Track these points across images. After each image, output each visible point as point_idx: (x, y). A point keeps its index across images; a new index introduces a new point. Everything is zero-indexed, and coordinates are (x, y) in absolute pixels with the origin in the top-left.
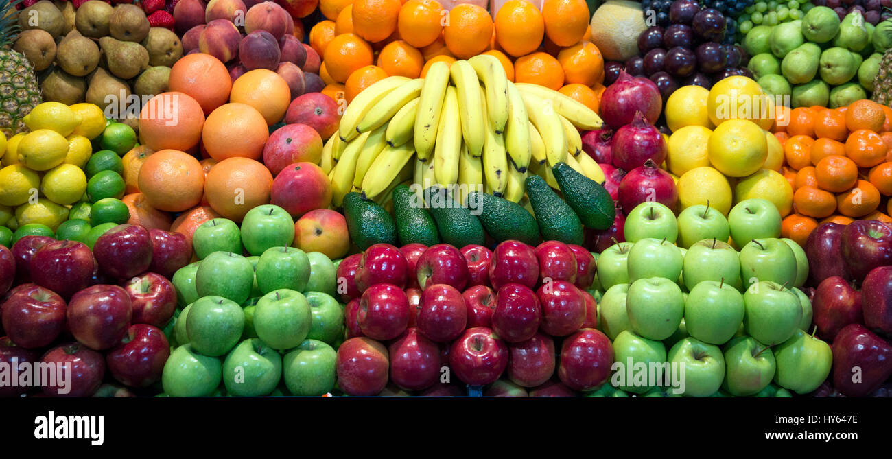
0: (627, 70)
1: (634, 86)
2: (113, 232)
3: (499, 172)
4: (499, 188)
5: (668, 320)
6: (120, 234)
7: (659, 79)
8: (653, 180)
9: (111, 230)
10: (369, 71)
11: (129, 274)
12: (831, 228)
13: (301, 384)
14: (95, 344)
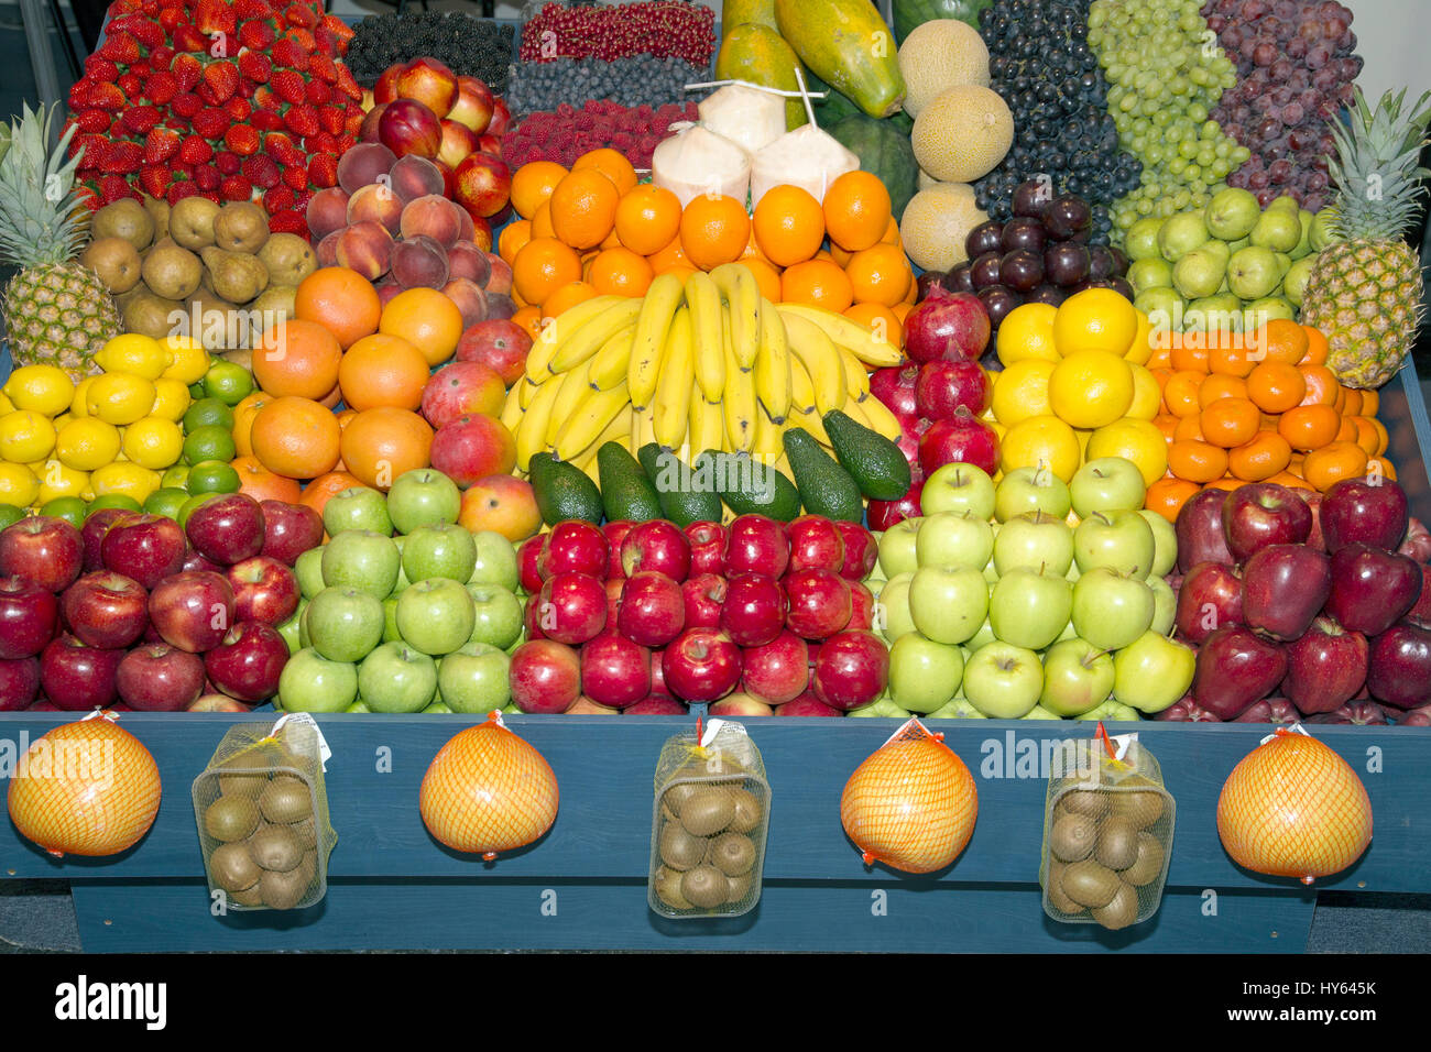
0: (941, 282)
1: (948, 305)
2: (212, 503)
3: (744, 425)
4: (744, 445)
5: (964, 618)
6: (218, 505)
7: (992, 295)
8: (964, 434)
9: (209, 501)
10: (573, 289)
11: (233, 558)
12: (1213, 496)
13: (461, 698)
14: (188, 645)
